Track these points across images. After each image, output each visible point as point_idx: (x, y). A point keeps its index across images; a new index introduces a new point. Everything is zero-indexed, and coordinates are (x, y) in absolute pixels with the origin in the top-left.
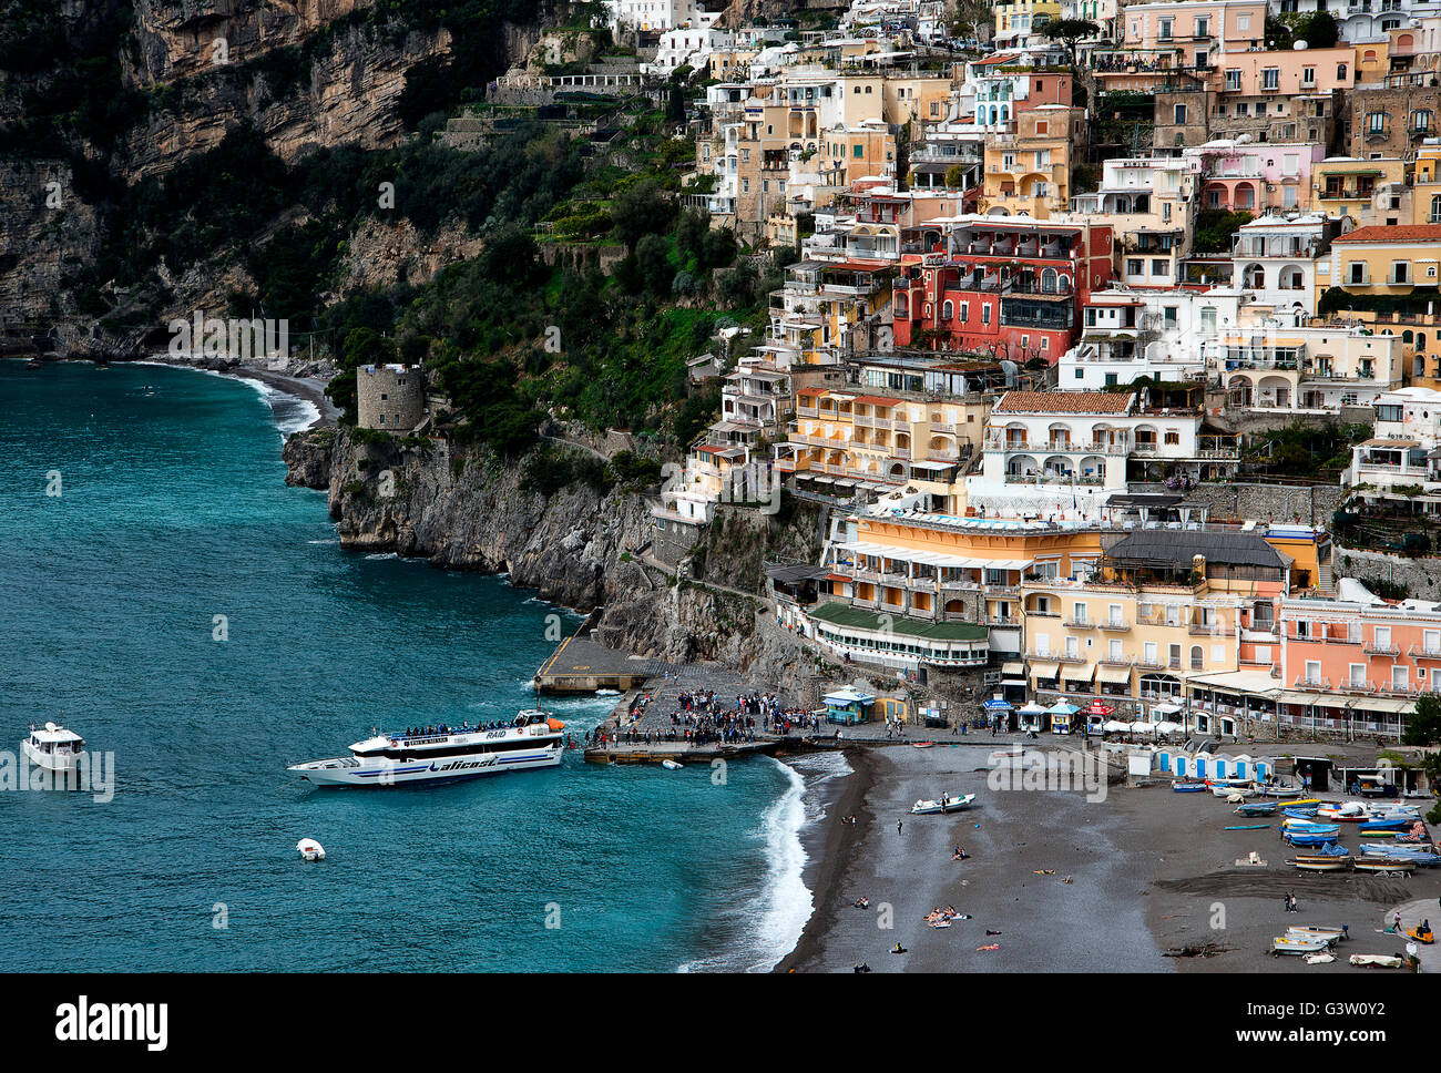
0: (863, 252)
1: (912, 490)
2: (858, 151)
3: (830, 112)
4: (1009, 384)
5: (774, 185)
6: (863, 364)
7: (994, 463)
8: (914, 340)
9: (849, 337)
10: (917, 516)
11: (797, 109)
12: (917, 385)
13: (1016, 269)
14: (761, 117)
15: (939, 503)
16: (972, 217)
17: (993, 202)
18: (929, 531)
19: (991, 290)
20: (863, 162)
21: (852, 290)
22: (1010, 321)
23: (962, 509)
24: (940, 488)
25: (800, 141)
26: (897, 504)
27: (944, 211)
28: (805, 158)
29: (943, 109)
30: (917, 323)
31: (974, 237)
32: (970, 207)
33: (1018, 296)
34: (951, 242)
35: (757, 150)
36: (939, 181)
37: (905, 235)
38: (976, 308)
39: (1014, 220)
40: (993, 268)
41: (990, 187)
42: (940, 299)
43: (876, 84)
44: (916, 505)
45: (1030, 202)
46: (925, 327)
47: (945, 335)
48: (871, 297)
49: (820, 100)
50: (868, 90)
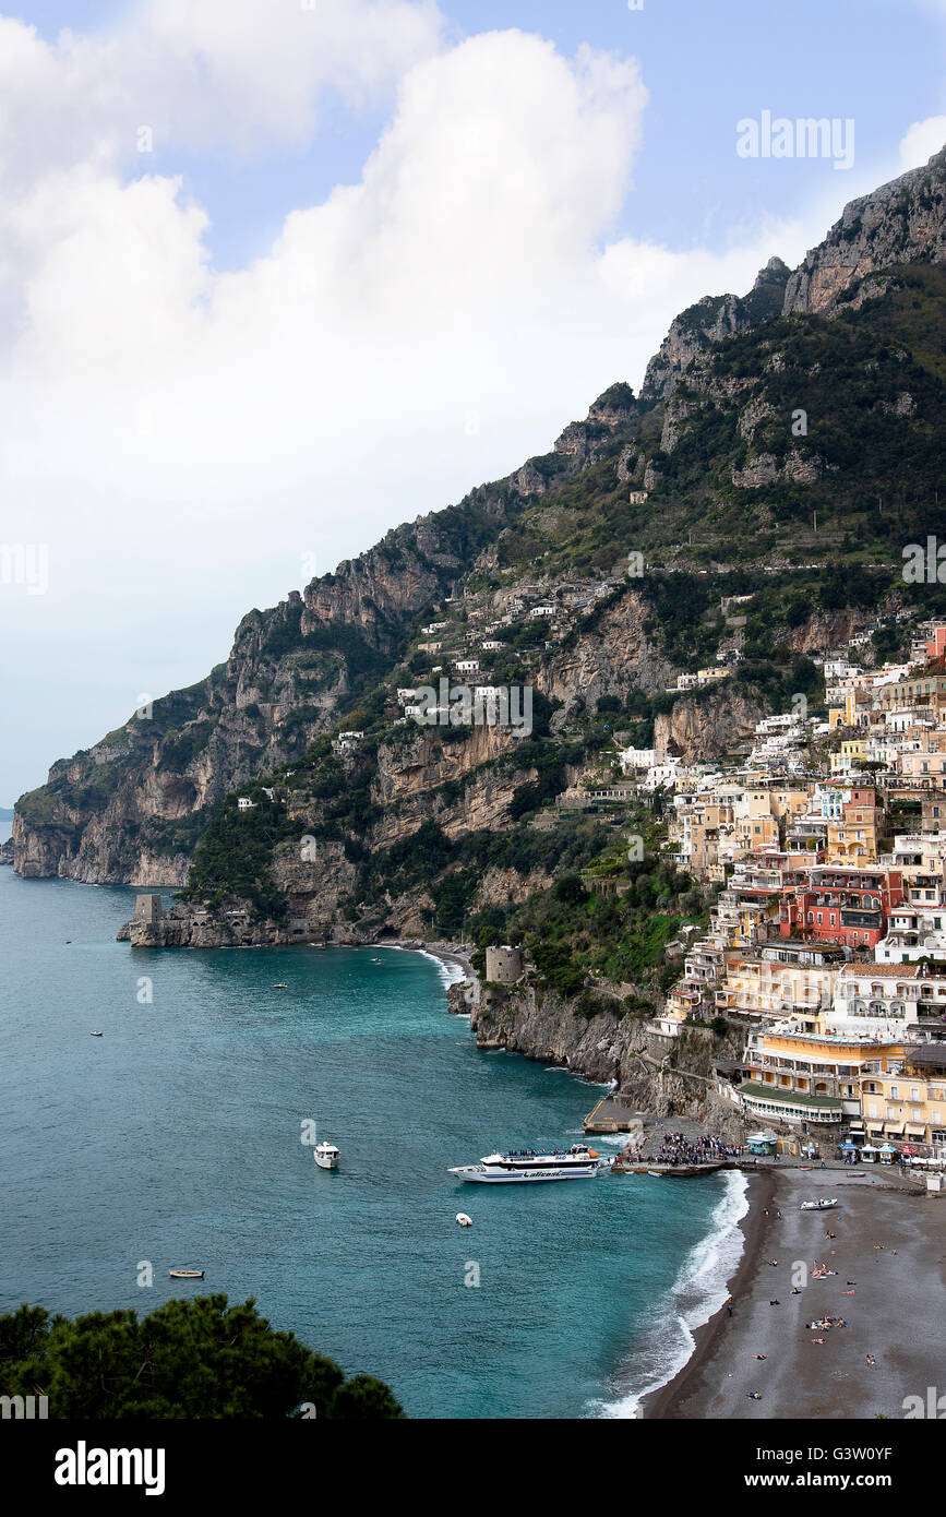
0: (761, 885)
1: (793, 1019)
2: (757, 830)
3: (740, 809)
4: (847, 959)
5: (711, 848)
6: (763, 947)
7: (841, 1005)
8: (792, 934)
9: (755, 931)
10: (797, 1034)
11: (723, 807)
12: (794, 959)
13: (848, 895)
14: (704, 812)
15: (810, 1027)
16: (822, 866)
17: (834, 858)
18: (804, 1042)
19: (834, 906)
20: (760, 836)
21: (756, 906)
22: (846, 924)
23: (823, 1030)
24: (810, 1018)
25: (725, 824)
26: (786, 1027)
27: (807, 863)
28: (728, 833)
29: (803, 808)
30: (793, 924)
31: (824, 877)
32: (821, 860)
33: (850, 910)
34: (811, 879)
35: (701, 829)
36: (803, 846)
37: (785, 875)
38: (827, 917)
39: (846, 867)
40: (835, 894)
41: (831, 849)
42: (806, 911)
43: (766, 794)
44: (797, 1028)
45: (855, 858)
46: (798, 927)
47: (810, 931)
48: (767, 910)
49: (736, 803)
50: (762, 797)
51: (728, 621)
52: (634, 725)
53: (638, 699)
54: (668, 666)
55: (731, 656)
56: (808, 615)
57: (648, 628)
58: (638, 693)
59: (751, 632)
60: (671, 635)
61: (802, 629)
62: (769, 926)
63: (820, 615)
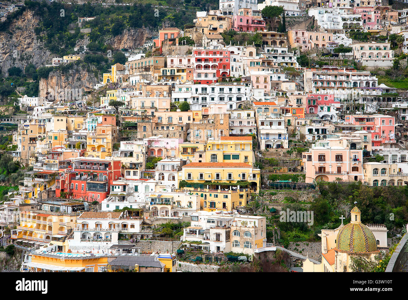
0: (49, 168)
1: (51, 244)
2: (56, 138)
3: (49, 126)
4: (86, 209)
5: (32, 148)
6: (43, 203)
7: (77, 235)
8: (61, 195)
9: (40, 195)
10: (53, 253)
11: (40, 125)
12: (58, 209)
13: (92, 174)
14: (29, 128)
15: (60, 248)
16: (82, 158)
17: (89, 153)
18: (57, 259)
19: (84, 180)
20: (57, 141)
21: (42, 180)
22: (89, 190)
23: (67, 250)
24: (60, 244)
25: (41, 135)
26: (45, 249)
27: (74, 156)
28: (42, 140)
29: (81, 126)
30: (62, 190)
31: (82, 164)
32: (83, 154)
33: (92, 182)
34: (74, 165)
35: (27, 137)
36: (74, 147)
37: (60, 163)
38: (80, 185)
39: (95, 159)
40: (86, 173)
41: (89, 149)
42: (70, 182)
43: (64, 119)
44: (52, 249)
45: (100, 154)
46: (65, 192)
47: (71, 194)
48: (49, 182)
49: (47, 123)
50: (62, 120)
51: (82, 31)
52: (29, 84)
53: (31, 70)
54: (48, 53)
55: (81, 48)
56: (123, 30)
57: (37, 31)
58: (32, 66)
59: (93, 37)
60: (51, 36)
61: (119, 37)
62: (49, 192)
63: (129, 30)
